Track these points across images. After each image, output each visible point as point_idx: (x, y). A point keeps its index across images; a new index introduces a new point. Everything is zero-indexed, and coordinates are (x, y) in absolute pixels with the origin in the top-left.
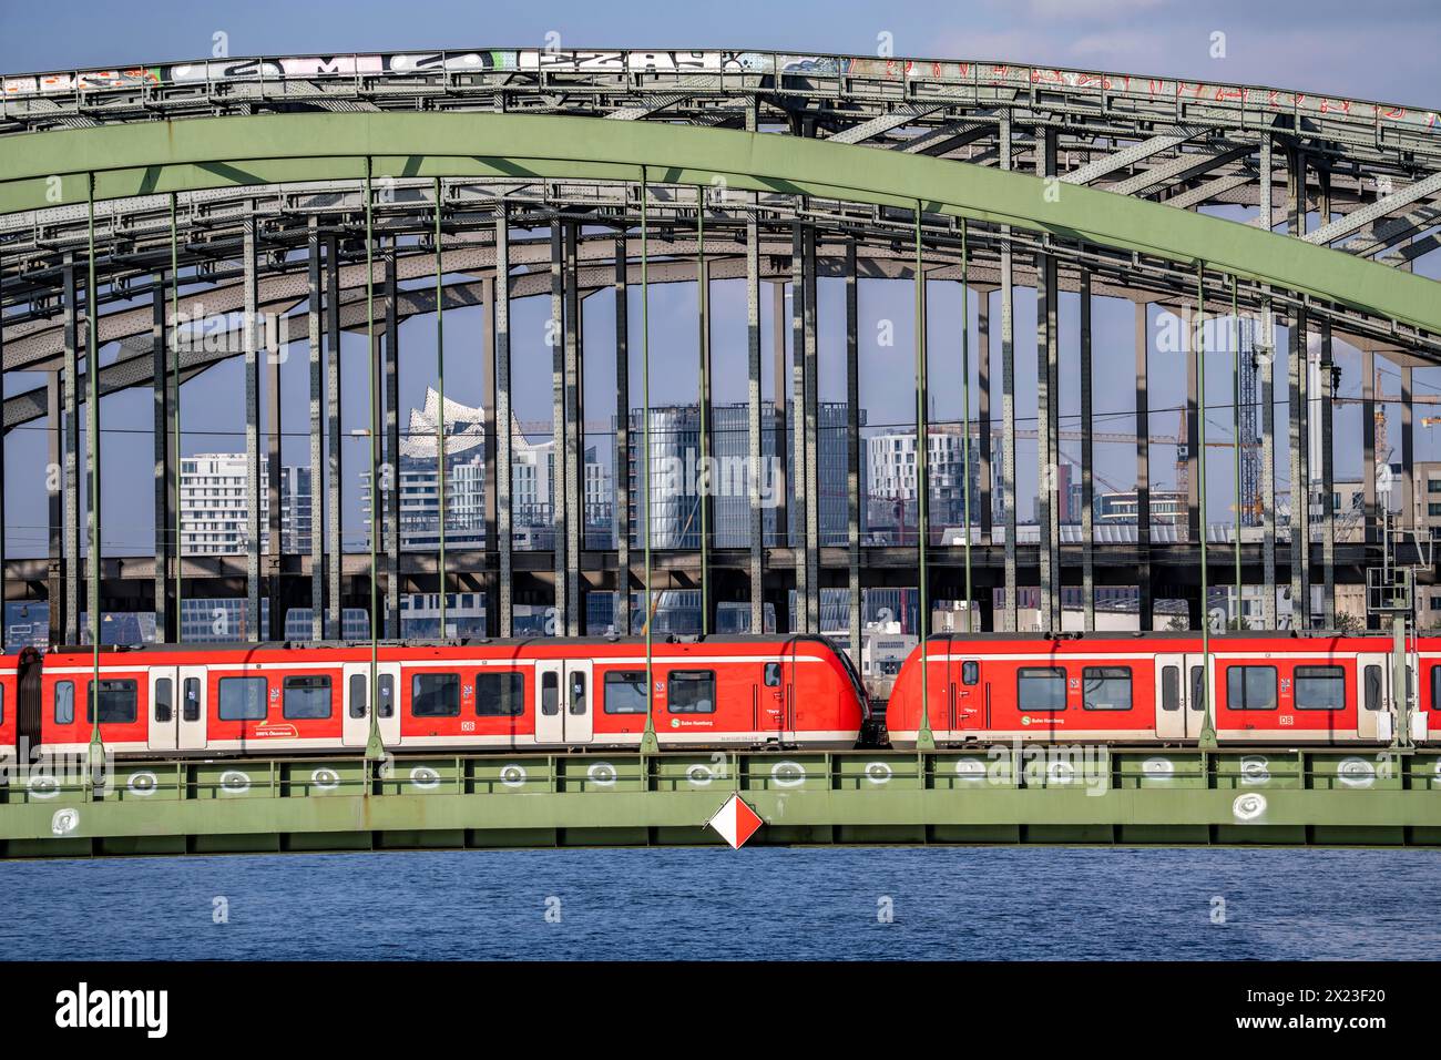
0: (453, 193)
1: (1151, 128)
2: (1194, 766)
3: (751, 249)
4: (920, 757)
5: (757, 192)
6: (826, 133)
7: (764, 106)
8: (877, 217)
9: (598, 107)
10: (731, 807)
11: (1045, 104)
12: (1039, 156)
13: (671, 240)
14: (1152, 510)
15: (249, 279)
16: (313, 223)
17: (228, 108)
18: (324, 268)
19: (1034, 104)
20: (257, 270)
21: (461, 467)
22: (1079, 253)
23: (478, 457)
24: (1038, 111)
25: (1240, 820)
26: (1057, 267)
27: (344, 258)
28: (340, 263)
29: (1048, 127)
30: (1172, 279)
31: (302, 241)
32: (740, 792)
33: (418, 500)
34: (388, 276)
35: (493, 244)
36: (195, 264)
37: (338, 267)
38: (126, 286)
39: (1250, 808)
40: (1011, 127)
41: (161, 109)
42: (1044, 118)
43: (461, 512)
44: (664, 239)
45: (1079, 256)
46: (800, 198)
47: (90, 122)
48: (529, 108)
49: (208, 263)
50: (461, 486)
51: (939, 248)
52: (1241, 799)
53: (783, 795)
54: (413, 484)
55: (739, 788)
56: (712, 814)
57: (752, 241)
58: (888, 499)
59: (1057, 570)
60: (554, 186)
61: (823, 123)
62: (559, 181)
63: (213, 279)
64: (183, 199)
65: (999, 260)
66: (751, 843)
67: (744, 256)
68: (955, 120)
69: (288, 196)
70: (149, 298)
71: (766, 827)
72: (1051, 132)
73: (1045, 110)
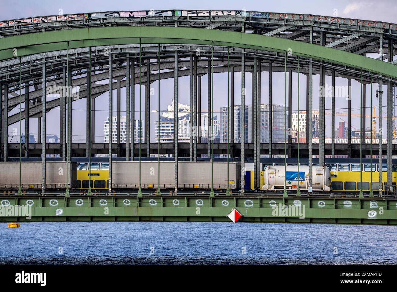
0: (164, 48)
1: (351, 33)
2: (357, 203)
3: (242, 63)
4: (284, 199)
5: (244, 48)
6: (265, 33)
7: (247, 26)
8: (276, 55)
9: (203, 25)
10: (233, 212)
11: (322, 26)
12: (321, 40)
13: (223, 61)
14: (366, 135)
15: (110, 70)
16: (128, 56)
17: (106, 25)
18: (131, 68)
19: (319, 26)
20: (112, 68)
21: (181, 121)
22: (331, 66)
23: (185, 118)
24: (320, 28)
25: (369, 217)
26: (325, 69)
27: (136, 65)
28: (135, 66)
29: (323, 32)
30: (356, 73)
31: (125, 60)
32: (236, 208)
33: (169, 129)
34: (148, 70)
35: (174, 62)
36: (97, 66)
37: (134, 67)
38: (80, 72)
39: (372, 215)
40: (313, 32)
41: (88, 25)
42: (322, 30)
43: (181, 132)
44: (221, 61)
45: (331, 67)
46: (256, 50)
47: (70, 28)
48: (185, 26)
49: (101, 66)
50: (181, 125)
51: (294, 64)
52: (370, 212)
53: (247, 209)
54: (168, 125)
55: (235, 206)
56: (228, 214)
57: (243, 62)
58: (294, 131)
59: (324, 150)
60: (191, 46)
61: (263, 30)
62: (192, 45)
63: (102, 70)
64: (93, 49)
65: (309, 67)
66: (239, 221)
67: (241, 65)
68: (298, 30)
69: (121, 48)
70: (85, 75)
71: (243, 217)
72: (324, 33)
73: (322, 27)
